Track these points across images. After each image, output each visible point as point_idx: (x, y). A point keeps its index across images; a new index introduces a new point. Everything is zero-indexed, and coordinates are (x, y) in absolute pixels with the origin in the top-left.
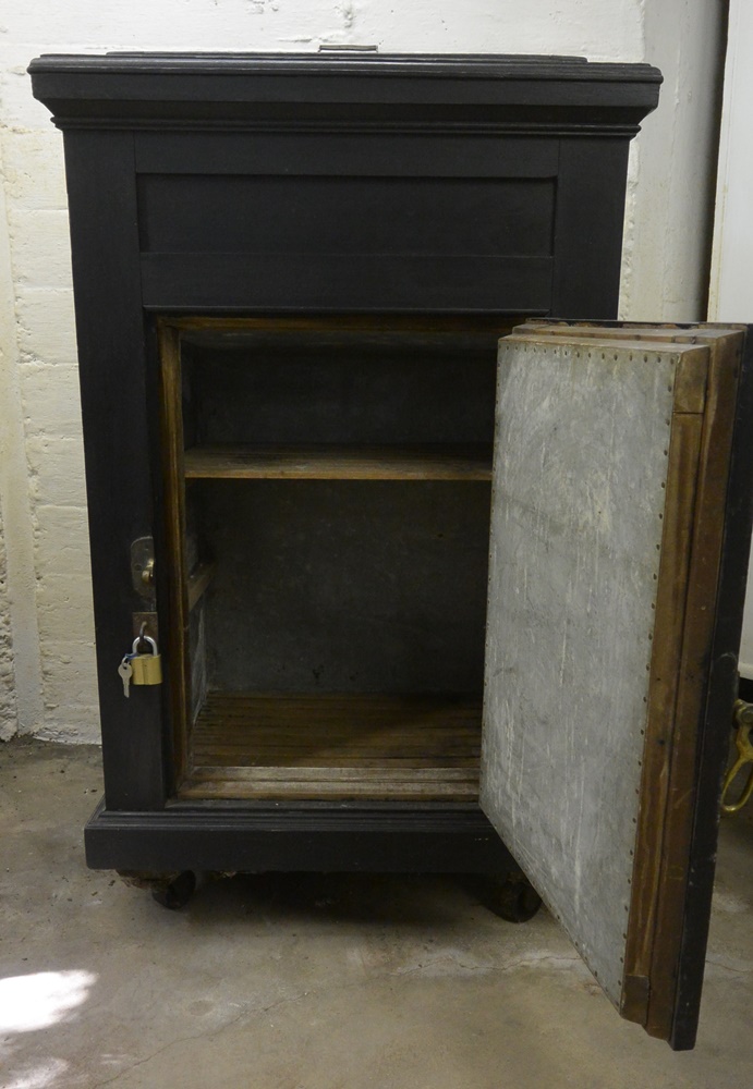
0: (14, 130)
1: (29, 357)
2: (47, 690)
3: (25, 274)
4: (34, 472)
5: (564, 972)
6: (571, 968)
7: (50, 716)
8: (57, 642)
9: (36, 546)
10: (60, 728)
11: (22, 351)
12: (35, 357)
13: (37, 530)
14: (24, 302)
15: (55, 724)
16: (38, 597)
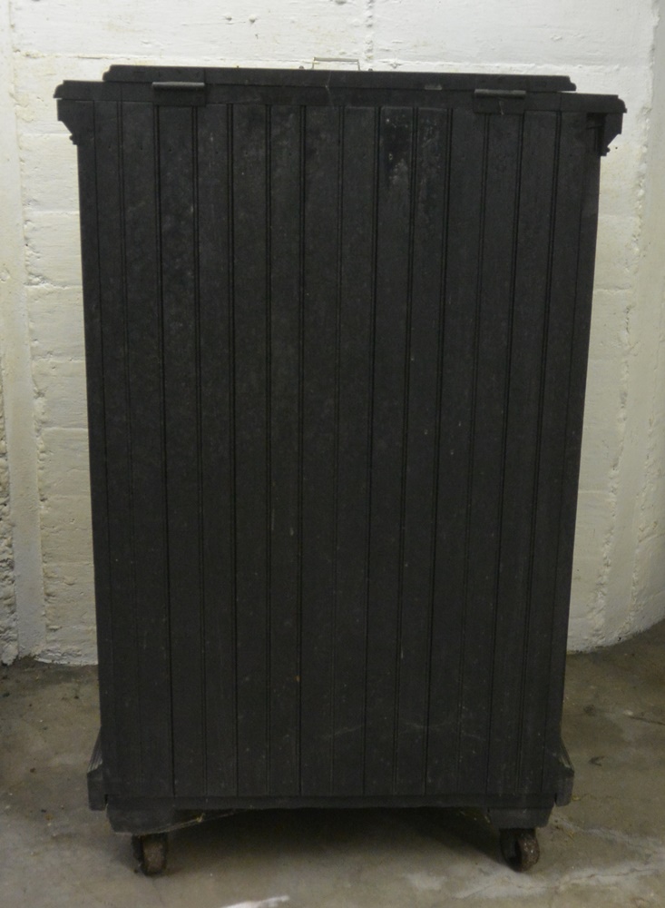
0: (28, 56)
1: (37, 279)
2: (49, 611)
3: (35, 197)
4: (40, 394)
5: (611, 889)
6: (617, 884)
7: (53, 638)
8: (63, 564)
9: (42, 469)
10: (64, 650)
11: (31, 274)
12: (44, 279)
13: (42, 452)
14: (34, 225)
15: (58, 645)
16: (42, 519)
